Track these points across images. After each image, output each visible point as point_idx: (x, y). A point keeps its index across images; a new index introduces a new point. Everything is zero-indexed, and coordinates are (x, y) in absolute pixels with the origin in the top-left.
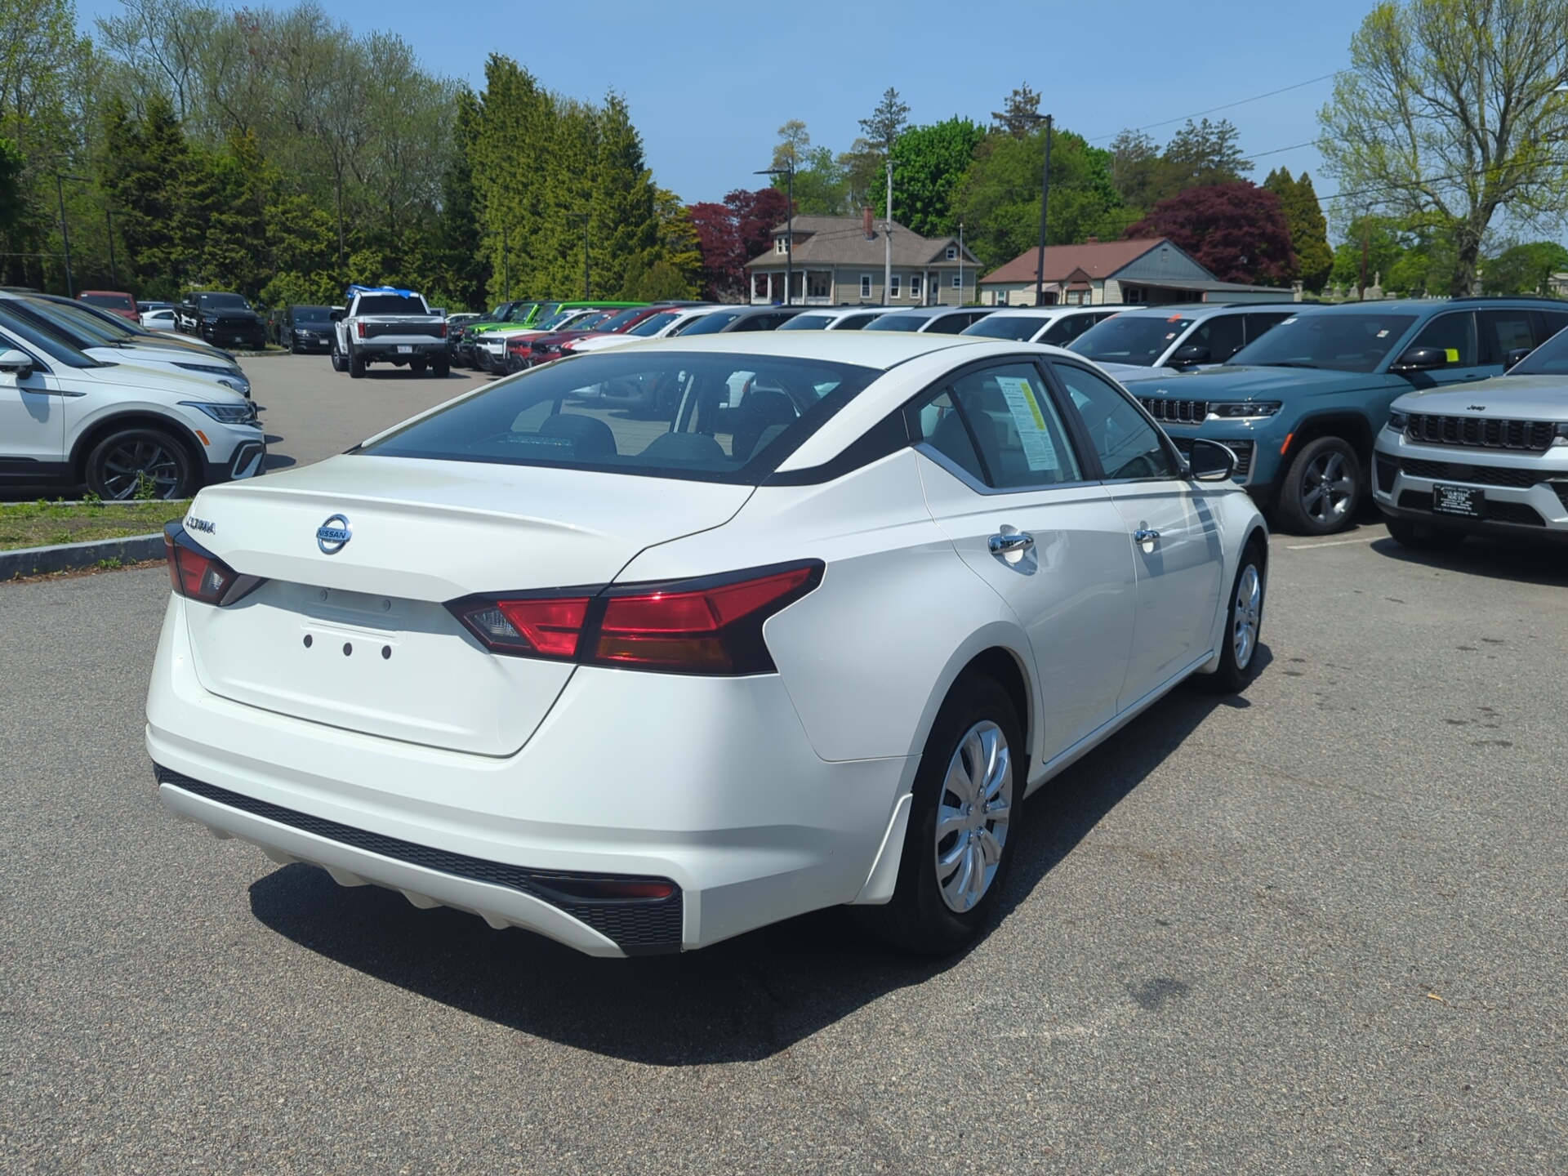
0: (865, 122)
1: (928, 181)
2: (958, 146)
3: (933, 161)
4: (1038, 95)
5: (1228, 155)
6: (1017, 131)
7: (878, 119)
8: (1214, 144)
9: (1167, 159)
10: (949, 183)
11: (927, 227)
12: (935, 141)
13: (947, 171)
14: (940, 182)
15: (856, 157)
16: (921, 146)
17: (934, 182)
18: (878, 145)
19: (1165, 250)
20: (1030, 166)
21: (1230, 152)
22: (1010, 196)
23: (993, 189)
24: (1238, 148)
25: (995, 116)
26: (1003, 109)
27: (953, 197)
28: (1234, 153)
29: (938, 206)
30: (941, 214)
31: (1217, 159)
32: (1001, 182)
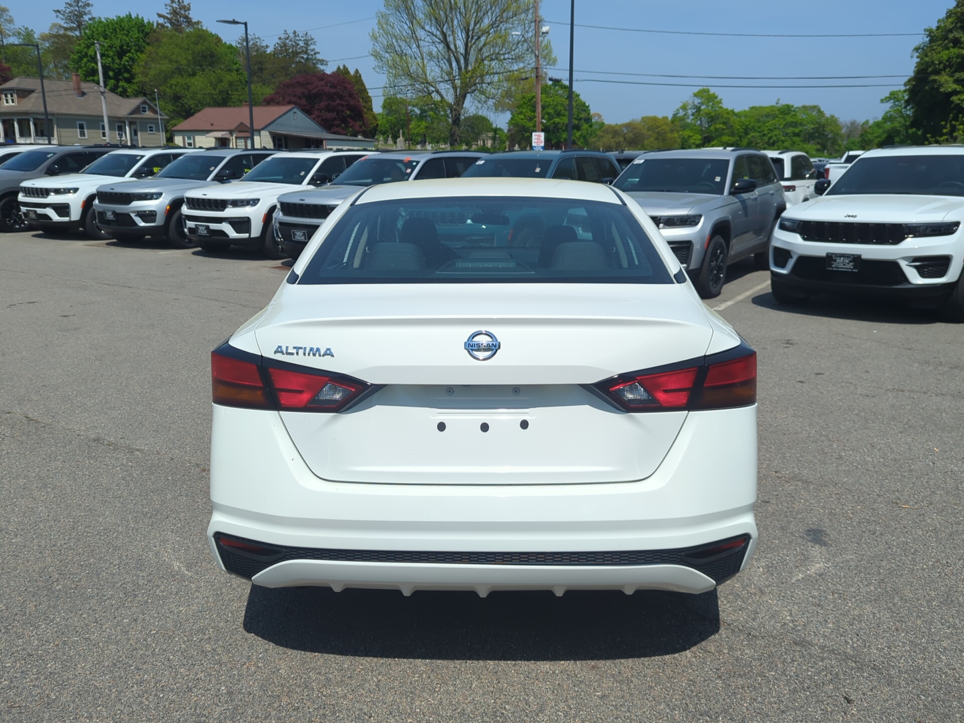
0: (58, 11)
1: (116, 57)
2: (135, 34)
3: (117, 43)
4: (189, 5)
5: (312, 55)
6: (176, 26)
7: (68, 11)
8: (302, 47)
9: (274, 54)
10: (132, 59)
11: (120, 89)
12: (118, 30)
13: (129, 51)
14: (125, 58)
15: (54, 36)
16: (107, 32)
17: (120, 58)
18: (71, 29)
19: (295, 113)
20: (190, 52)
21: (312, 53)
22: (179, 71)
23: (166, 66)
24: (317, 51)
25: (160, 16)
26: (165, 12)
27: (136, 69)
28: (315, 54)
29: (126, 75)
30: (129, 81)
31: (305, 56)
32: (171, 61)
